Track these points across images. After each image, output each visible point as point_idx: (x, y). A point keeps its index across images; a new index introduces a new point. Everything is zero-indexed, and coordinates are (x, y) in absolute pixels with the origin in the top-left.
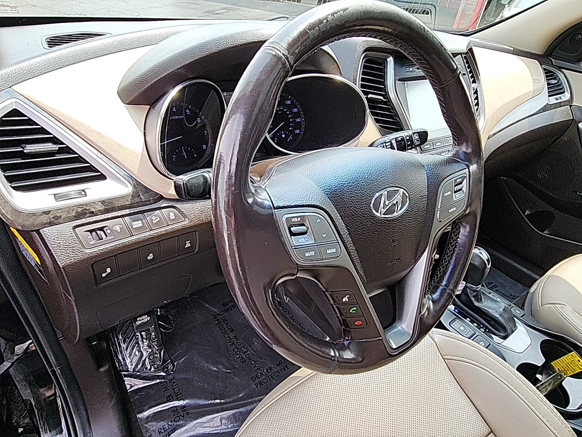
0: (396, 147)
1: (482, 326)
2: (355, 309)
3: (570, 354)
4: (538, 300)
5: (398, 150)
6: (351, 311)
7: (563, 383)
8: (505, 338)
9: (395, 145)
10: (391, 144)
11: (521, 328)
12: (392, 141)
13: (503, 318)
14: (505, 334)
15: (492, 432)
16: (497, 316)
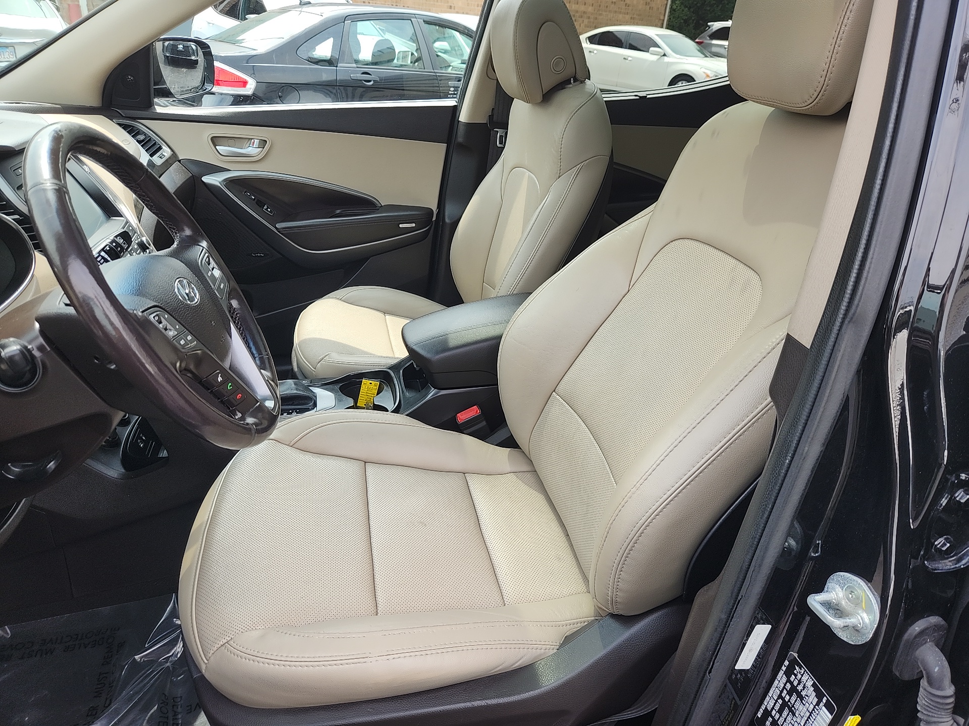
0: (109, 259)
1: (291, 411)
2: (230, 384)
3: (363, 383)
4: (308, 366)
5: (112, 260)
6: (229, 388)
7: (375, 403)
8: (315, 405)
9: (106, 256)
10: (103, 258)
11: (318, 391)
12: (101, 254)
13: (300, 390)
14: (313, 402)
15: (365, 462)
16: (295, 392)
